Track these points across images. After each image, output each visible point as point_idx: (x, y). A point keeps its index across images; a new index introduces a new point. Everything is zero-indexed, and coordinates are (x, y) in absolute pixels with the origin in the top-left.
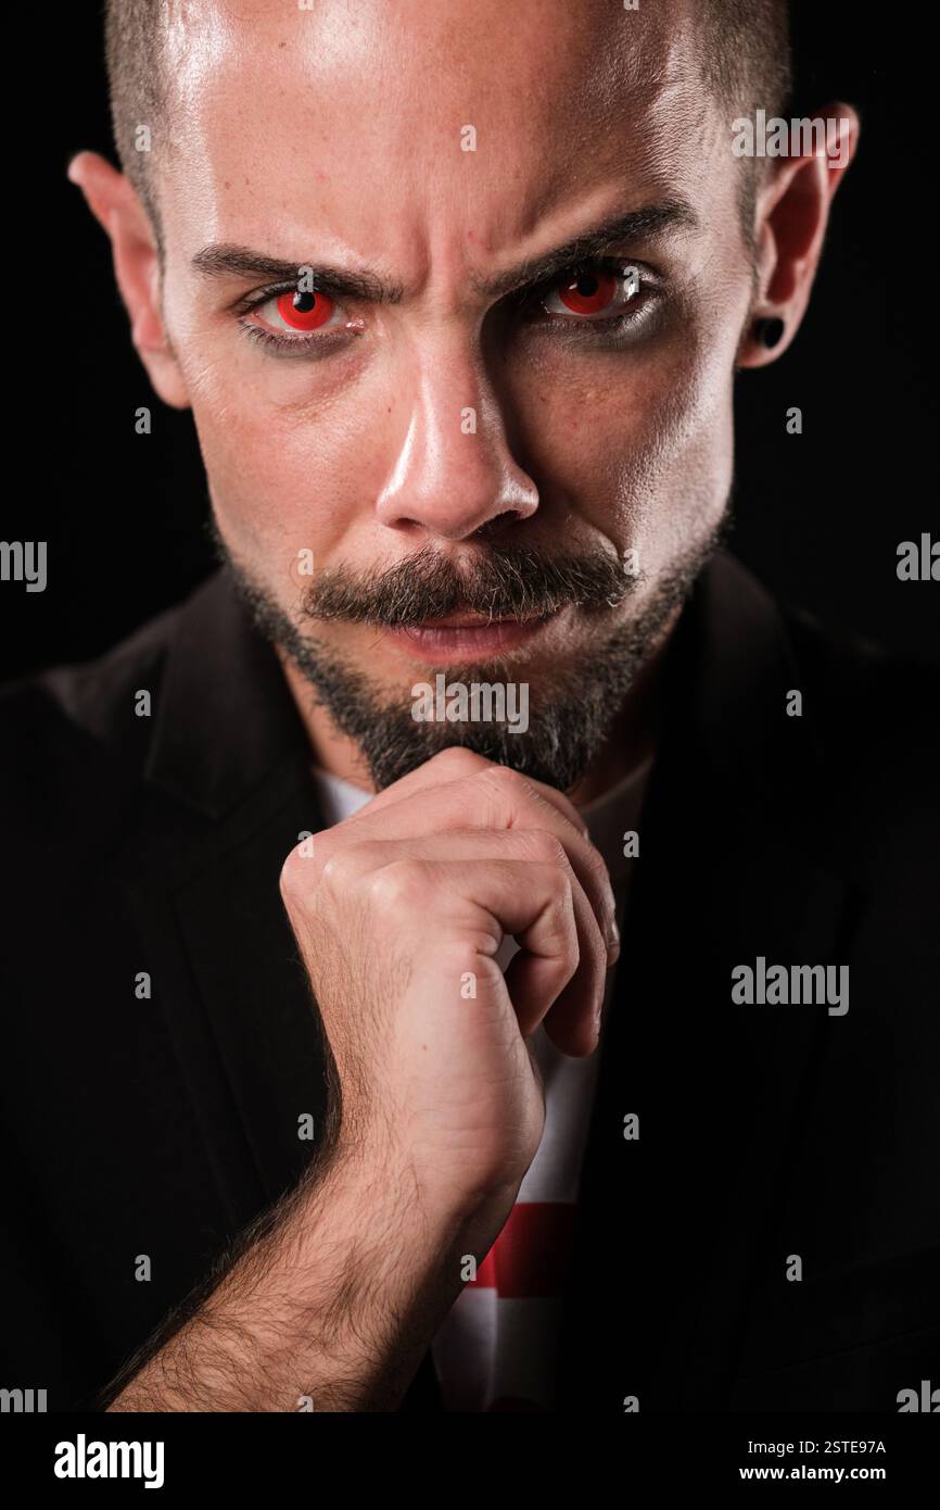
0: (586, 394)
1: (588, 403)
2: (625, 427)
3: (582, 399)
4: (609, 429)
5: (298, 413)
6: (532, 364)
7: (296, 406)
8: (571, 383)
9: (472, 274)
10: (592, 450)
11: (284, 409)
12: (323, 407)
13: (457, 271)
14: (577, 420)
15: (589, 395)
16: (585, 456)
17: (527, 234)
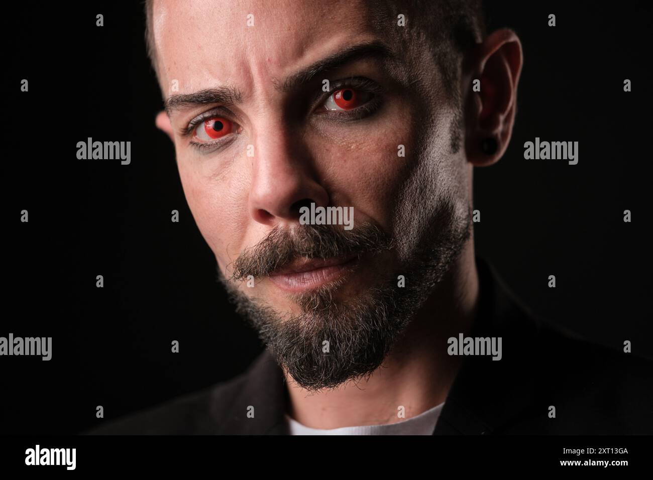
0: (350, 147)
1: (352, 151)
2: (373, 161)
3: (349, 149)
4: (364, 162)
5: (217, 178)
6: (320, 134)
7: (215, 175)
8: (343, 142)
9: (273, 80)
10: (355, 173)
11: (210, 178)
12: (227, 173)
13: (265, 80)
14: (346, 158)
15: (352, 147)
16: (352, 176)
17: (299, 57)
